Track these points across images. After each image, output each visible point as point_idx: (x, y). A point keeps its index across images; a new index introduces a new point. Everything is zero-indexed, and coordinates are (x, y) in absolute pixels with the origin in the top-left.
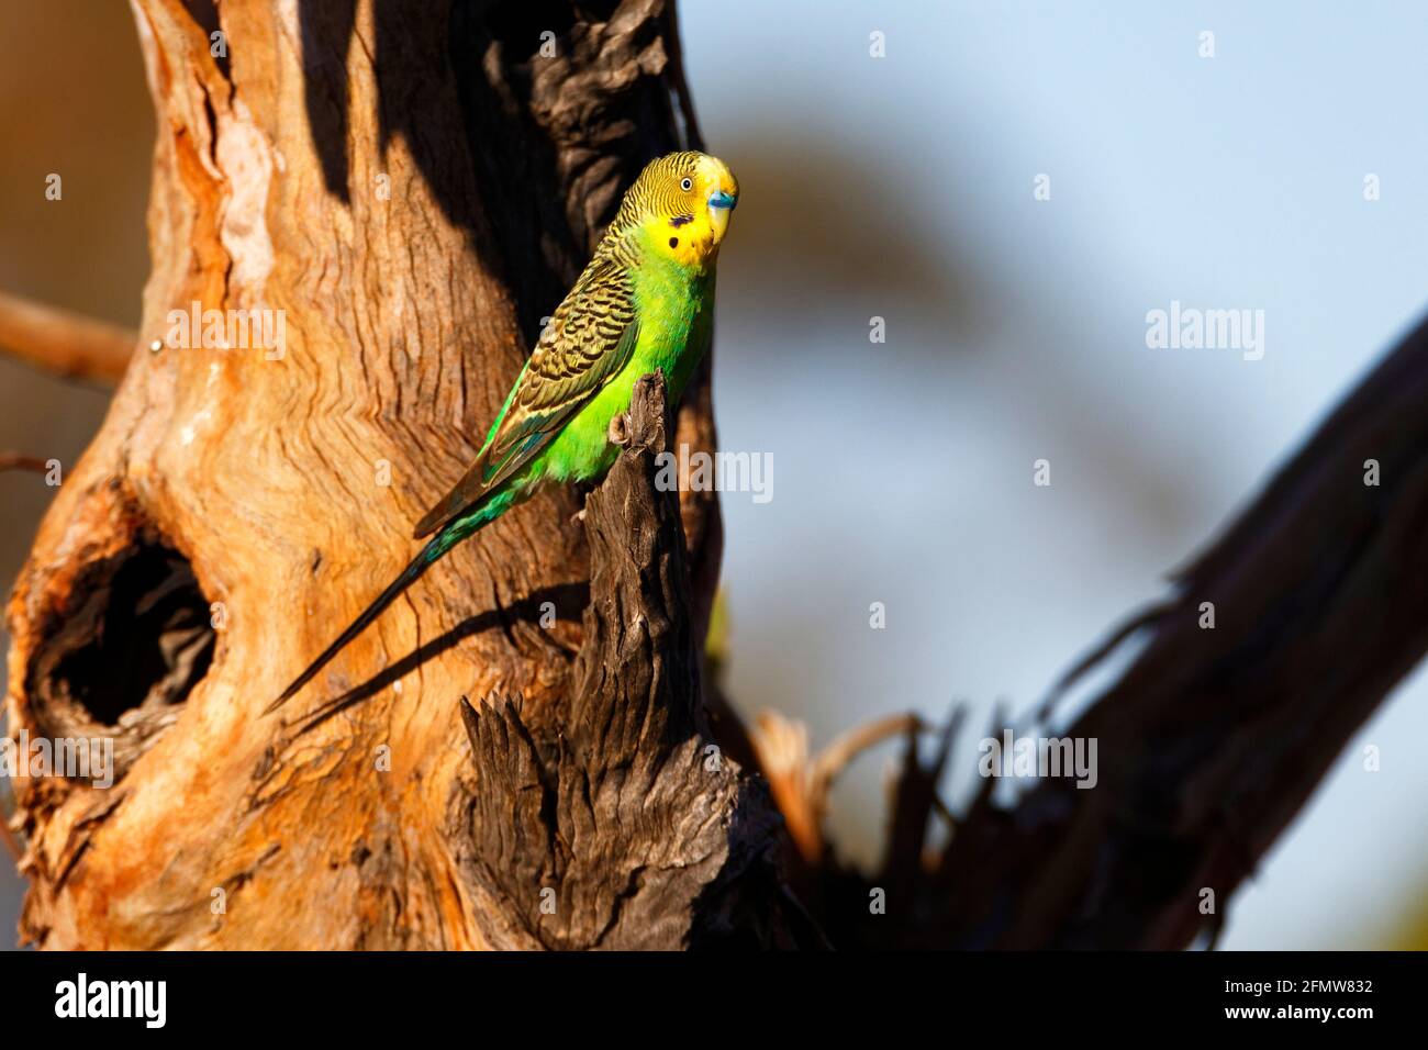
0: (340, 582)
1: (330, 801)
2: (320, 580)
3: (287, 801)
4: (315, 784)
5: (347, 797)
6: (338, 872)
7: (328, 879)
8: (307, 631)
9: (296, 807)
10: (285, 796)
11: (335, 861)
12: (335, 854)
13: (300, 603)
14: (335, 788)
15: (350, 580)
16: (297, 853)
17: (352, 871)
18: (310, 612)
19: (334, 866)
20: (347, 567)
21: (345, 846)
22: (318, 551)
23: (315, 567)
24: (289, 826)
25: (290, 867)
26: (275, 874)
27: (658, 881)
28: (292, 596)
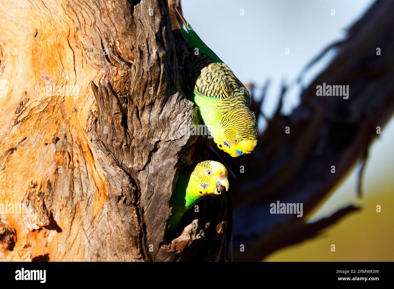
0: (45, 40)
1: (44, 121)
2: (38, 41)
3: (28, 121)
4: (39, 114)
5: (50, 119)
6: (47, 146)
7: (45, 148)
8: (33, 59)
9: (31, 123)
10: (27, 119)
11: (46, 142)
12: (46, 140)
13: (31, 49)
14: (45, 115)
15: (48, 40)
16: (32, 140)
17: (53, 145)
18: (34, 52)
19: (46, 144)
20: (47, 35)
21: (50, 137)
22: (37, 30)
23: (36, 36)
24: (29, 130)
25: (30, 145)
26: (25, 148)
27: (165, 146)
28: (27, 47)
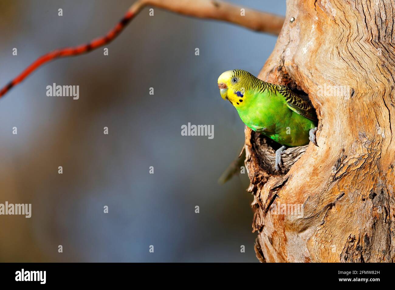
0: (361, 99)
1: (361, 178)
2: (354, 100)
3: (346, 177)
4: (356, 171)
5: (367, 175)
6: (365, 202)
7: (362, 204)
8: (350, 117)
9: (349, 180)
10: (345, 176)
11: (363, 198)
12: (363, 195)
13: (347, 108)
14: (362, 172)
15: (364, 99)
16: (350, 195)
17: (370, 201)
18: (351, 111)
19: (364, 200)
20: (364, 94)
21: (367, 193)
22: (353, 89)
23: (352, 95)
24: (347, 186)
25: (348, 200)
26: (343, 203)
28: (344, 106)
